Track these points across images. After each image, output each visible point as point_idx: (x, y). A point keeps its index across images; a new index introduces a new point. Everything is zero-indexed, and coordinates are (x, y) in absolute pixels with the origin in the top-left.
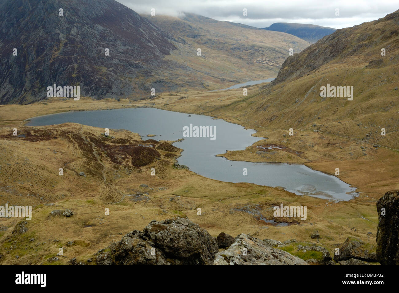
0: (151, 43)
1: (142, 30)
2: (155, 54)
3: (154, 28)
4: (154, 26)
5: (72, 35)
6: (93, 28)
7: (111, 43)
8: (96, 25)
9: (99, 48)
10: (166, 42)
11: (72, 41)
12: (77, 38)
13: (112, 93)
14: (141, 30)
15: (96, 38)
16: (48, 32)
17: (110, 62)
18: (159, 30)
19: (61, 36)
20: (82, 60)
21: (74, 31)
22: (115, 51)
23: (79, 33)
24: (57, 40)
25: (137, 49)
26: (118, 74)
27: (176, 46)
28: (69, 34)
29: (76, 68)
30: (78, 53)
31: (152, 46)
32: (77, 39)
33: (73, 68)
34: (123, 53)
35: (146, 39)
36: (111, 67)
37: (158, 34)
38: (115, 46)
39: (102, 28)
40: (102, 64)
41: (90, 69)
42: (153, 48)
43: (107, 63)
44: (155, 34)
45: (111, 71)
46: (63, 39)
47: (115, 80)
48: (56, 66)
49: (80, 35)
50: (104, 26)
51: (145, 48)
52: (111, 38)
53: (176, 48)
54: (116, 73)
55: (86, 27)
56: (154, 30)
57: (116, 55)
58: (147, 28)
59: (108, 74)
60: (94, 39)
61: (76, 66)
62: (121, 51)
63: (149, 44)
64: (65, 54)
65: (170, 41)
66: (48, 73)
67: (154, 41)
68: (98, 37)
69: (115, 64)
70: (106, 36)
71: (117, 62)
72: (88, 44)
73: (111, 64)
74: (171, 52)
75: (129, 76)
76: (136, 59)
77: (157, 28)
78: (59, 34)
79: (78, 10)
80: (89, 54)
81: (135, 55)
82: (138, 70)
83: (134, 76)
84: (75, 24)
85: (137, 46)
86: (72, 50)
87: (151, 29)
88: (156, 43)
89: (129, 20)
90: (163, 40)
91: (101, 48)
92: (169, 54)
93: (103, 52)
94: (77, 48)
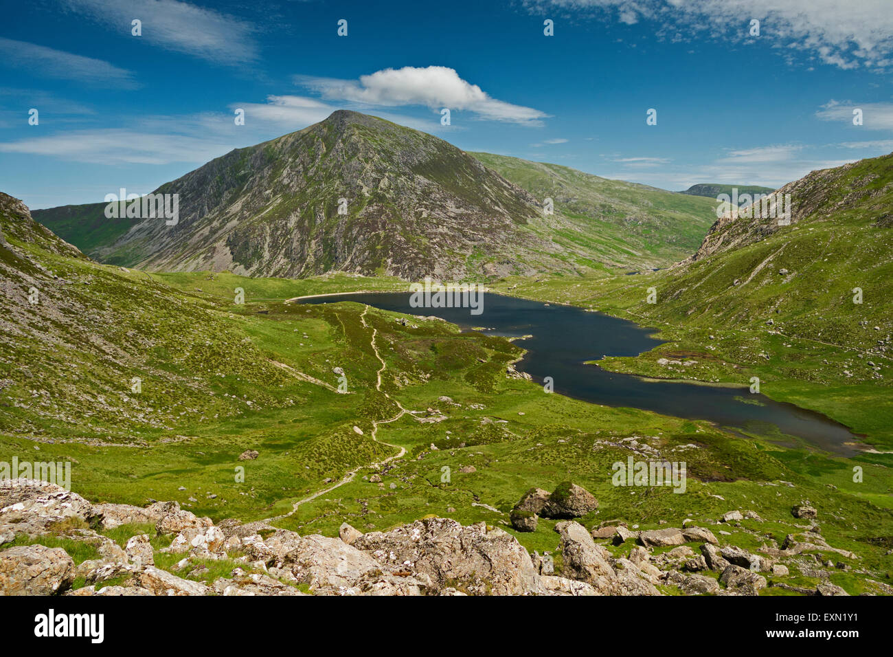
0: (499, 207)
1: (486, 188)
2: (503, 222)
3: (505, 184)
4: (506, 182)
5: (381, 189)
6: (412, 180)
7: (438, 203)
8: (418, 176)
9: (419, 209)
10: (523, 206)
11: (381, 198)
12: (387, 193)
13: (433, 275)
14: (485, 186)
15: (416, 194)
16: (346, 184)
17: (434, 231)
18: (512, 189)
19: (365, 190)
20: (393, 226)
21: (384, 183)
22: (443, 215)
23: (392, 187)
24: (358, 196)
25: (476, 214)
26: (446, 248)
27: (537, 213)
28: (377, 187)
29: (382, 236)
30: (387, 215)
31: (501, 211)
32: (388, 196)
33: (378, 236)
34: (455, 218)
35: (492, 200)
36: (435, 238)
37: (512, 195)
38: (444, 207)
39: (426, 181)
40: (423, 232)
41: (403, 239)
42: (501, 214)
43: (429, 231)
44: (505, 193)
45: (434, 244)
46: (367, 195)
47: (440, 256)
48: (355, 232)
49: (392, 189)
50: (429, 178)
51: (489, 213)
52: (438, 196)
53: (537, 216)
54: (441, 246)
55: (403, 178)
56: (505, 188)
57: (444, 221)
58: (494, 185)
59: (430, 248)
60: (413, 196)
61: (382, 233)
62: (452, 215)
63: (496, 208)
64: (370, 215)
65: (528, 204)
66: (341, 242)
67: (503, 204)
68: (419, 193)
69: (441, 234)
70: (431, 193)
71: (446, 230)
72: (403, 202)
73: (436, 234)
74: (528, 221)
75: (460, 253)
76: (474, 228)
77: (509, 185)
78: (362, 188)
79: (393, 153)
80: (404, 217)
81: (473, 223)
82: (476, 243)
83: (469, 253)
84: (387, 174)
85: (476, 209)
86: (379, 211)
87: (500, 187)
88: (507, 206)
89: (469, 171)
90: (518, 203)
91: (422, 209)
92: (525, 223)
93: (424, 215)
94: (387, 207)
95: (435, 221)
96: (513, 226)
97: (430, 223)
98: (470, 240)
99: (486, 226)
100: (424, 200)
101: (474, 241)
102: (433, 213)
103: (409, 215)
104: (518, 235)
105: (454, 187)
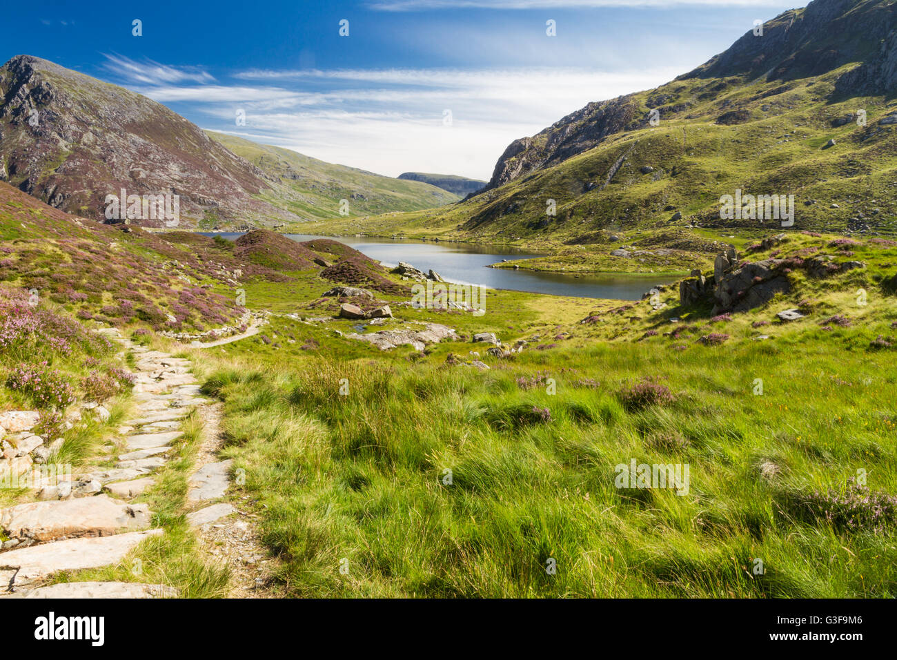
0: (228, 175)
1: (212, 156)
2: (234, 189)
4: (232, 154)
5: (85, 144)
6: (124, 138)
7: (158, 164)
8: (132, 135)
9: (135, 169)
10: (253, 177)
11: (85, 155)
12: (94, 149)
14: (210, 154)
15: (131, 153)
18: (240, 161)
19: (62, 144)
21: (88, 138)
22: (165, 177)
23: (98, 143)
24: (53, 150)
25: (204, 179)
27: (268, 185)
28: (79, 142)
29: (88, 195)
30: (95, 173)
31: (230, 179)
32: (93, 152)
33: (82, 196)
34: (179, 181)
35: (219, 168)
37: (240, 166)
38: (166, 170)
39: (142, 140)
42: (230, 182)
44: (233, 163)
46: (65, 149)
49: (99, 145)
50: (145, 138)
51: (218, 180)
52: (158, 157)
53: (269, 188)
55: (112, 135)
56: (231, 158)
57: (168, 183)
58: (220, 155)
60: (127, 155)
61: (88, 191)
62: (177, 178)
63: (226, 176)
65: (258, 176)
67: (232, 173)
68: (134, 152)
70: (149, 153)
72: (114, 160)
74: (261, 191)
75: (190, 216)
76: (203, 191)
77: (236, 157)
78: (58, 141)
79: (98, 106)
80: (117, 175)
81: (201, 187)
82: (207, 208)
83: (200, 217)
84: (91, 128)
85: (205, 175)
86: (83, 167)
87: (227, 157)
88: (236, 176)
89: (191, 137)
90: (247, 174)
91: (140, 169)
92: (258, 193)
93: (143, 175)
94: (93, 164)
95: (156, 182)
96: (246, 194)
97: (150, 184)
98: (200, 204)
99: (217, 192)
100: (140, 159)
101: (205, 205)
102: (153, 174)
103: (123, 174)
104: (253, 202)
105: (176, 150)
